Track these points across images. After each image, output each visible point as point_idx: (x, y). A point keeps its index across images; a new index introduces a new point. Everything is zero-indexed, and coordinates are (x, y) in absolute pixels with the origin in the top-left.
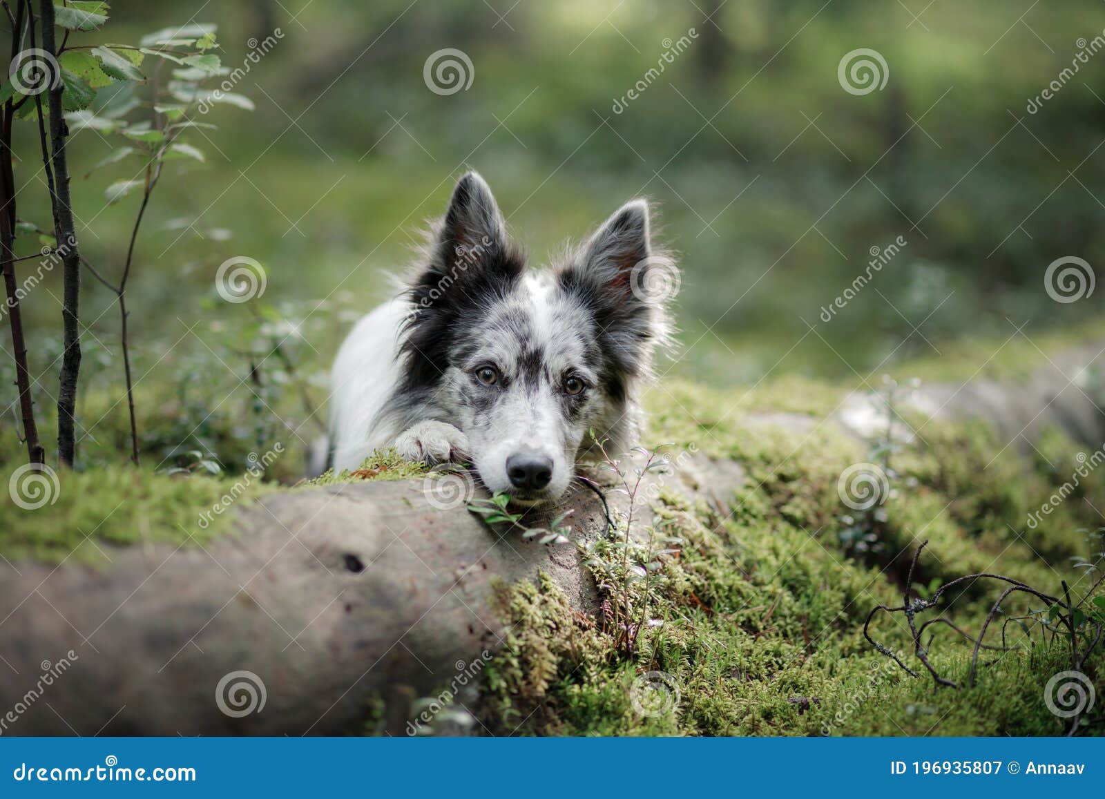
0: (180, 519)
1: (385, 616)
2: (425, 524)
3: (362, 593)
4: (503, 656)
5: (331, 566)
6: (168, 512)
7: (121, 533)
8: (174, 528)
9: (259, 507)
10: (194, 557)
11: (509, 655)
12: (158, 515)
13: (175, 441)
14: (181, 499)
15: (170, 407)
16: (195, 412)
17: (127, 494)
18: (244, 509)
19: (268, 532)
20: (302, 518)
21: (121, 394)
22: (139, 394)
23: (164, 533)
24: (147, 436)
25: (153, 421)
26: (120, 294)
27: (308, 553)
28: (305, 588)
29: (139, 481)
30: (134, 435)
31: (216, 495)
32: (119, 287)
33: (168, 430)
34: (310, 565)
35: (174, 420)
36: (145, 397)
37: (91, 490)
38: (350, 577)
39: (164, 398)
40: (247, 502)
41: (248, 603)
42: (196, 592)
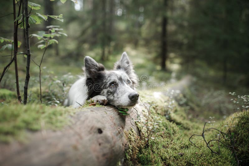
0: (54, 121)
1: (108, 146)
2: (111, 118)
3: (103, 140)
4: (128, 150)
5: (95, 132)
6: (50, 118)
7: (35, 127)
8: (52, 123)
9: (75, 116)
10: (59, 133)
11: (130, 149)
12: (47, 119)
13: (48, 96)
14: (54, 114)
15: (47, 90)
16: (51, 91)
17: (38, 112)
18: (71, 116)
19: (78, 123)
20: (87, 118)
21: (39, 88)
22: (42, 88)
23: (49, 125)
24: (43, 95)
25: (44, 92)
26: (40, 67)
27: (89, 129)
28: (90, 140)
29: (42, 108)
30: (41, 95)
31: (63, 112)
32: (39, 65)
33: (47, 94)
34: (90, 133)
35: (48, 92)
36: (43, 89)
37: (26, 111)
38: (99, 135)
39: (46, 89)
40: (72, 114)
41: (75, 148)
42: (60, 147)
